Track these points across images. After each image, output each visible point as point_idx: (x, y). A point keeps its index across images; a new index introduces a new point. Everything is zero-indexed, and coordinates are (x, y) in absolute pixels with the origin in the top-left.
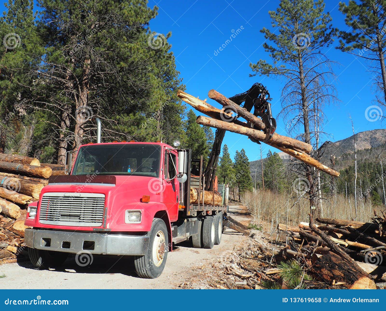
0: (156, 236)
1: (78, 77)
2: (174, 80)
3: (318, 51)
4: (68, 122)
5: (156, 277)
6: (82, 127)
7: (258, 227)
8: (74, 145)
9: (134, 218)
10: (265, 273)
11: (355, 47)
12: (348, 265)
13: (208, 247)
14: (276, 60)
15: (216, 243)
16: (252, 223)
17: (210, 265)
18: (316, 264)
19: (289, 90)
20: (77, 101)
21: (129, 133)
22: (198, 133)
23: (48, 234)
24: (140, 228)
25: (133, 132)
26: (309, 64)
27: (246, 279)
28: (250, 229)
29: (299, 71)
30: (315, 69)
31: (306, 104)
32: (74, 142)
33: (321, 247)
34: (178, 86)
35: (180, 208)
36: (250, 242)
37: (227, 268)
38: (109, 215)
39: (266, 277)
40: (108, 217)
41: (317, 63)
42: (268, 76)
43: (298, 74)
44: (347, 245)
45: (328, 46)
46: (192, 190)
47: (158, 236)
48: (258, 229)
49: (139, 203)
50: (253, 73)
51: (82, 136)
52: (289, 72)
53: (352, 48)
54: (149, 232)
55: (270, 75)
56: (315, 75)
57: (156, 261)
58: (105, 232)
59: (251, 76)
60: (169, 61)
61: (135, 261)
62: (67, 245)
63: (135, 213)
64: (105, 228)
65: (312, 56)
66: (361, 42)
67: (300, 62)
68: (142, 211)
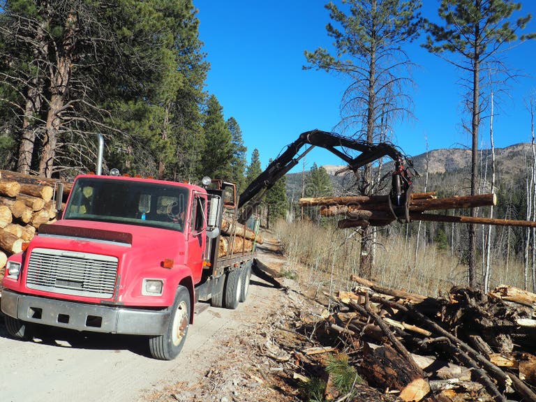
0: (178, 310)
1: (56, 39)
2: (195, 52)
3: (397, 45)
4: (38, 105)
5: (173, 358)
6: (59, 114)
7: (293, 275)
8: (46, 140)
9: (153, 288)
10: (304, 354)
11: (445, 48)
12: (404, 362)
13: (231, 307)
14: (341, 51)
15: (241, 301)
16: (284, 267)
17: (238, 340)
18: (368, 358)
19: (353, 94)
20: (52, 76)
21: (127, 129)
22: (222, 135)
23: (38, 303)
24: (160, 303)
25: (133, 129)
26: (383, 63)
27: (282, 363)
28: (281, 276)
29: (369, 69)
30: (391, 71)
31: (373, 117)
32: (46, 136)
33: (373, 324)
34: (199, 63)
35: (205, 265)
36: (283, 300)
37: (259, 347)
38: (122, 284)
39: (304, 359)
40: (121, 287)
41: (394, 63)
42: (327, 71)
43: (367, 74)
44: (403, 328)
45: (411, 42)
46: (222, 241)
47: (180, 308)
48: (292, 278)
49: (160, 268)
50: (307, 65)
51: (57, 128)
52: (357, 70)
53: (442, 49)
54: (171, 307)
55: (330, 70)
56: (390, 80)
57: (176, 340)
58: (116, 306)
59: (304, 68)
60: (194, 34)
61: (151, 340)
62: (64, 318)
63: (155, 282)
64: (117, 300)
65: (389, 52)
66: (454, 42)
67: (372, 59)
68: (164, 280)
